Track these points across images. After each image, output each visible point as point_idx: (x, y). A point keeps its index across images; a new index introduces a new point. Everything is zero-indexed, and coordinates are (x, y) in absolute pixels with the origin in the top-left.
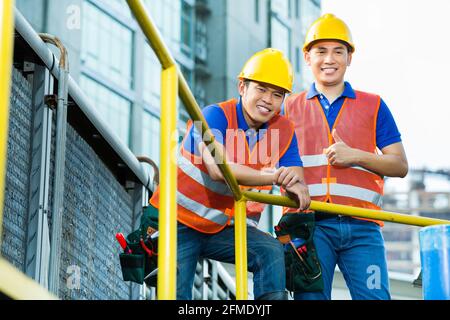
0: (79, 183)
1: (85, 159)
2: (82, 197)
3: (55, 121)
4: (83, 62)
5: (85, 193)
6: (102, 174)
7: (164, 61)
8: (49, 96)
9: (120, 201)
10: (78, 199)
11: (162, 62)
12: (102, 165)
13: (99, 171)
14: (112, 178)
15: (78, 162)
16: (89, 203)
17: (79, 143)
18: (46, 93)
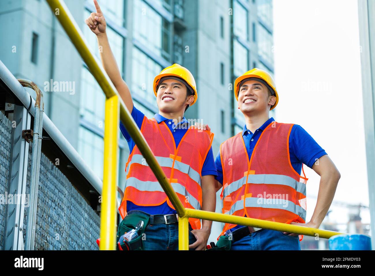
0: (53, 205)
1: (59, 185)
2: (56, 217)
3: (31, 151)
4: (82, 116)
5: (58, 215)
6: (75, 199)
7: (107, 90)
8: (26, 131)
9: (91, 222)
10: (52, 219)
11: (105, 92)
12: (74, 191)
13: (72, 196)
14: (84, 202)
15: (53, 187)
16: (62, 223)
17: (54, 172)
18: (24, 128)
